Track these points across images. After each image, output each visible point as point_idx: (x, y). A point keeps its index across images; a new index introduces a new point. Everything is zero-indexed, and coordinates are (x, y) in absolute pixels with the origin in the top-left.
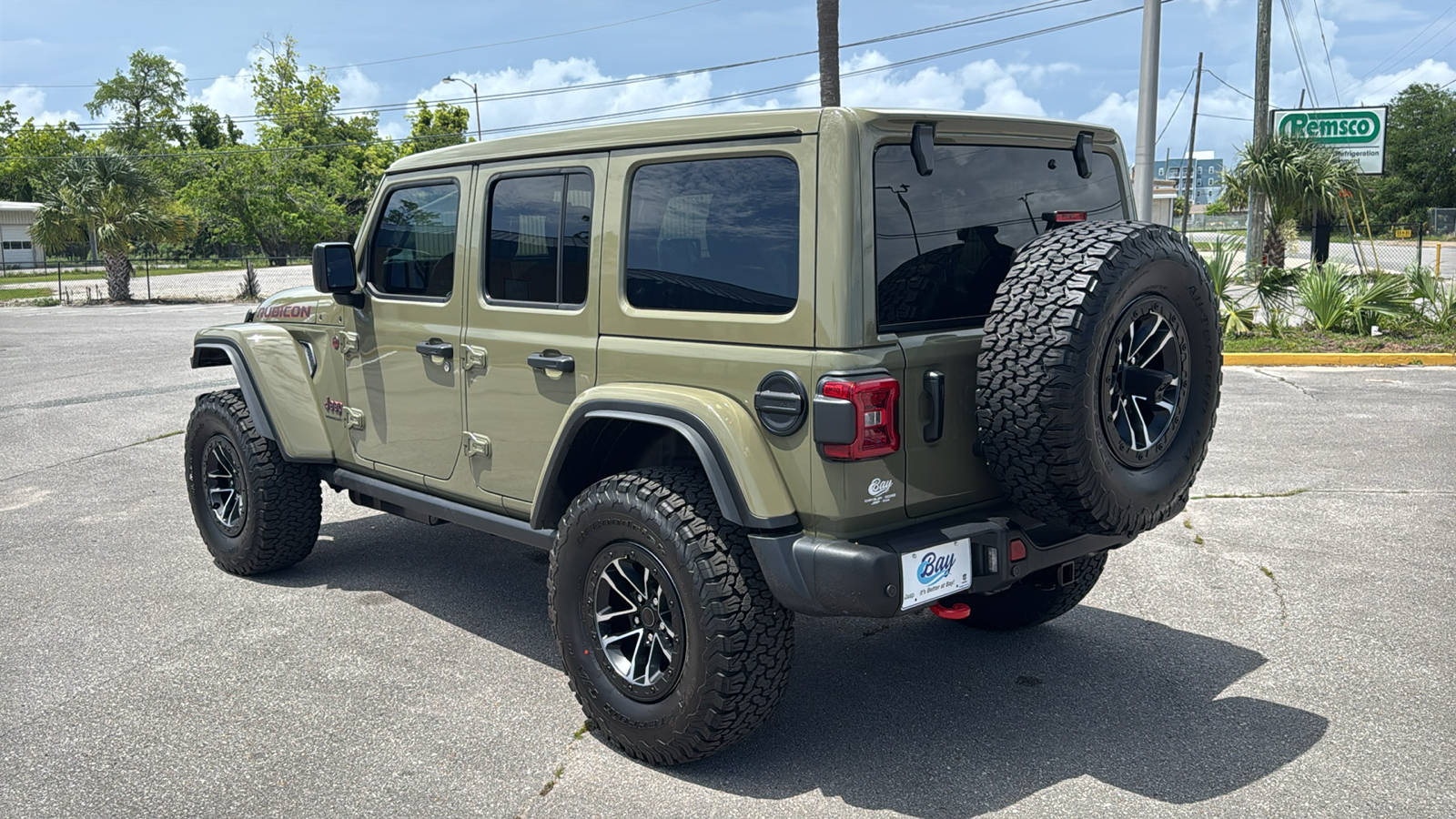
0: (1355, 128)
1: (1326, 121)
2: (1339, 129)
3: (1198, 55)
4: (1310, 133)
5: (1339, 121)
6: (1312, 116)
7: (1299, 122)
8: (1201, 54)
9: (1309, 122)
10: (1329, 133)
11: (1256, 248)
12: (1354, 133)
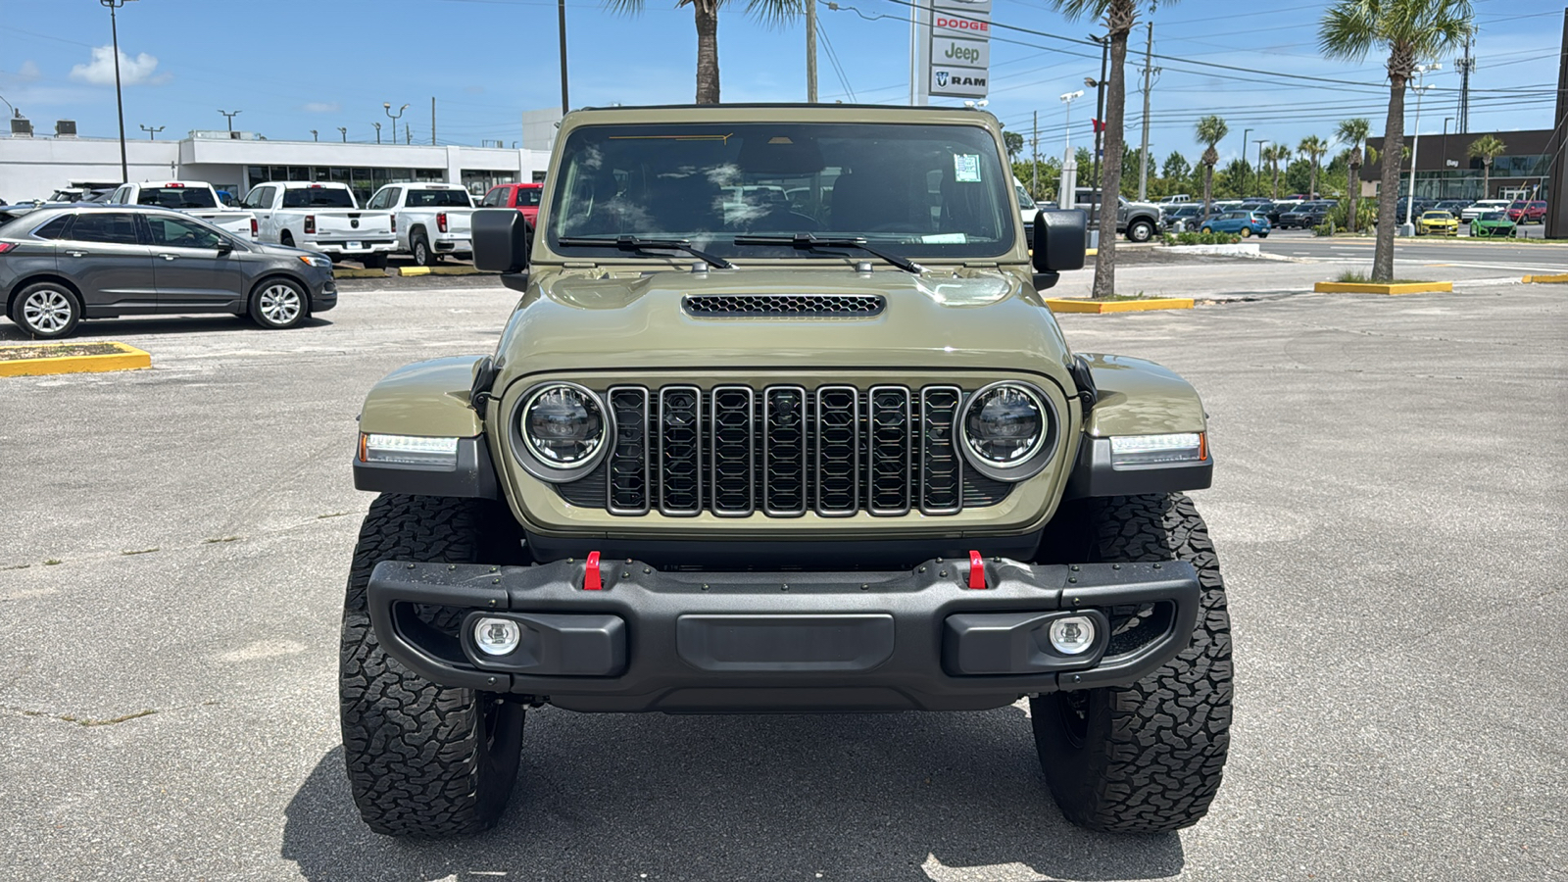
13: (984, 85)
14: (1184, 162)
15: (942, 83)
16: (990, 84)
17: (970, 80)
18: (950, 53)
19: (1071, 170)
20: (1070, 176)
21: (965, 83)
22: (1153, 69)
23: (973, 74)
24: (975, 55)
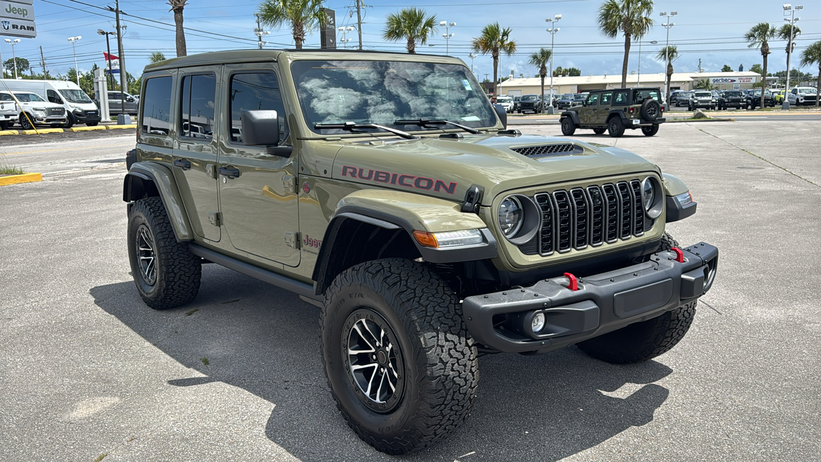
13: (33, 30)
14: (132, 77)
15: (6, 28)
16: (37, 29)
17: (24, 27)
18: (8, 10)
19: (103, 81)
20: (103, 84)
21: (21, 28)
22: (122, 26)
23: (26, 24)
24: (25, 12)
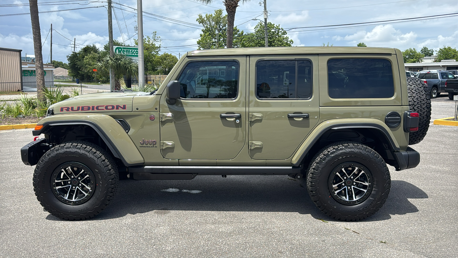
0: (135, 52)
1: (127, 50)
2: (131, 53)
3: (51, 25)
4: (123, 53)
5: (131, 50)
6: (124, 48)
7: (120, 50)
8: (52, 24)
9: (123, 50)
10: (128, 53)
11: (113, 86)
12: (135, 54)
